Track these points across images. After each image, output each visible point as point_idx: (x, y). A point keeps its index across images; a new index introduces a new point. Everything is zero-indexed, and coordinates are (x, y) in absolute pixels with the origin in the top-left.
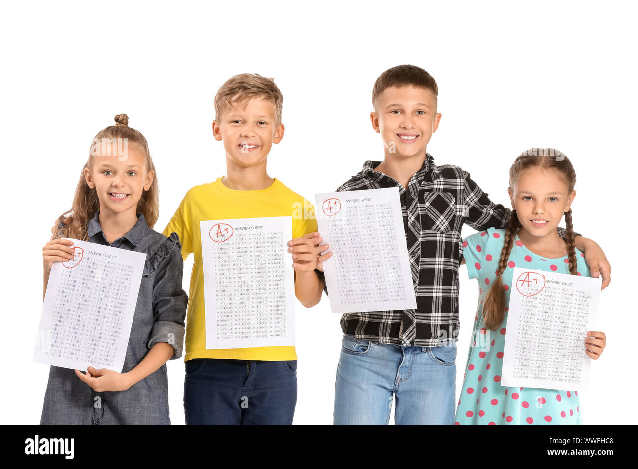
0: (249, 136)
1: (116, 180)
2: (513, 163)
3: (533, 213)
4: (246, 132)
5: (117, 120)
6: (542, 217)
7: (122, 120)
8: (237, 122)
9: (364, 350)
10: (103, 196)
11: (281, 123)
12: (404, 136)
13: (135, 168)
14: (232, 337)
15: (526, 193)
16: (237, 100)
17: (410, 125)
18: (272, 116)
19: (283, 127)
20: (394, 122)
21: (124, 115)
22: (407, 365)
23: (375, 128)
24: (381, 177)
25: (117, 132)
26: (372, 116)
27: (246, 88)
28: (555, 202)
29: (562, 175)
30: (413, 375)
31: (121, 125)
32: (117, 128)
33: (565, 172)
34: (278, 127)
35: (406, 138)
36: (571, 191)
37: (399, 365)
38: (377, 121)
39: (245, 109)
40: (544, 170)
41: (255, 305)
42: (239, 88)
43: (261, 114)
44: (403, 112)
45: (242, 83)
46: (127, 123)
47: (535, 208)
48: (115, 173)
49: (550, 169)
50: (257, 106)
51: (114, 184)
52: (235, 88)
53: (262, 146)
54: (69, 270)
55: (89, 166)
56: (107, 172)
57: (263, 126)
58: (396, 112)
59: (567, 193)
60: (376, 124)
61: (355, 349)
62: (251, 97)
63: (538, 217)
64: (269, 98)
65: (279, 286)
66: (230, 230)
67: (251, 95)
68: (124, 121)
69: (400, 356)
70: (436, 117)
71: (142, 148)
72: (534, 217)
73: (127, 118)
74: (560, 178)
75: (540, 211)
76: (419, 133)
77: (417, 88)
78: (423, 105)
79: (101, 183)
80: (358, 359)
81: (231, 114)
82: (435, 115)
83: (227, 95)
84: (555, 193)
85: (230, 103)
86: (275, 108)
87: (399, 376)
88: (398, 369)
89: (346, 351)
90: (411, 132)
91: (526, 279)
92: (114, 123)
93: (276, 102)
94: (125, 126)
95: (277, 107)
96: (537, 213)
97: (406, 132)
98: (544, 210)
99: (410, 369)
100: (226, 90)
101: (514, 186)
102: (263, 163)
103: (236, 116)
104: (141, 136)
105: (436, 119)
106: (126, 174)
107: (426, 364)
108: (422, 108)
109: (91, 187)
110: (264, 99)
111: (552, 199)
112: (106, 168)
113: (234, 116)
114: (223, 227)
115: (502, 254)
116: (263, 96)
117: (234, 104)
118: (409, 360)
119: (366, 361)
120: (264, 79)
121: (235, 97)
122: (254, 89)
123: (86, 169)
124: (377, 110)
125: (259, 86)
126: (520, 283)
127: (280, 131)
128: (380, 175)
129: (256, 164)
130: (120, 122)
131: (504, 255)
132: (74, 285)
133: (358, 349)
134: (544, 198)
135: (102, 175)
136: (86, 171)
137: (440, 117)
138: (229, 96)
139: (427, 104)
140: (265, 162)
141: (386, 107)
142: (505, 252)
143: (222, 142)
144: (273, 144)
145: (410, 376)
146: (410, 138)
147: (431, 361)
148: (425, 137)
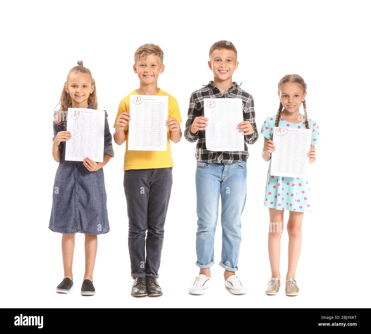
0: (148, 72)
1: (78, 90)
2: (279, 81)
3: (288, 102)
4: (147, 70)
5: (78, 63)
6: (293, 104)
7: (80, 63)
8: (143, 65)
9: (207, 166)
10: (73, 97)
11: (163, 65)
12: (222, 71)
13: (86, 85)
14: (139, 146)
15: (285, 94)
16: (143, 56)
17: (224, 66)
18: (158, 62)
19: (164, 66)
20: (217, 65)
21: (81, 61)
22: (226, 170)
23: (210, 68)
24: (214, 88)
25: (78, 69)
26: (209, 63)
27: (146, 51)
28: (298, 97)
29: (300, 85)
30: (229, 174)
31: (80, 65)
32: (78, 67)
33: (301, 84)
34: (161, 67)
35: (222, 72)
36: (304, 92)
37: (223, 170)
38: (211, 64)
39: (145, 60)
40: (292, 84)
41: (150, 132)
42: (143, 51)
43: (153, 62)
44: (221, 60)
45: (145, 49)
46: (82, 65)
47: (289, 100)
48: (78, 87)
49: (295, 83)
50: (151, 58)
51: (77, 91)
52: (142, 51)
53: (154, 76)
54: (75, 120)
55: (66, 83)
56: (74, 86)
57: (154, 67)
58: (218, 60)
59: (303, 93)
60: (210, 66)
61: (203, 166)
62: (148, 55)
63: (290, 104)
64: (156, 54)
65: (160, 125)
66: (142, 100)
67: (148, 54)
68: (81, 64)
69: (223, 166)
70: (236, 63)
71: (89, 76)
72: (289, 104)
73: (82, 62)
74: (300, 87)
75: (291, 101)
76: (229, 70)
77: (227, 50)
78: (230, 57)
79: (72, 91)
80: (205, 170)
81: (140, 62)
82: (236, 62)
83: (138, 54)
84: (297, 93)
85: (139, 57)
86: (159, 58)
87: (223, 175)
88: (223, 172)
89: (199, 167)
90: (225, 69)
91: (280, 130)
92: (77, 65)
93: (160, 56)
94: (82, 66)
95: (160, 58)
96: (290, 102)
97: (223, 69)
98: (293, 101)
99: (228, 172)
100: (138, 52)
101: (280, 91)
102: (156, 83)
103: (142, 63)
104: (88, 70)
105: (237, 64)
106: (82, 87)
107: (234, 169)
108: (230, 59)
109: (68, 93)
110: (154, 55)
111: (296, 96)
112: (74, 85)
113: (141, 63)
114: (139, 98)
115: (276, 121)
116: (153, 54)
117: (141, 58)
118: (227, 167)
119: (208, 171)
120: (155, 46)
121: (141, 55)
122: (150, 51)
123: (66, 85)
124: (211, 60)
125: (152, 50)
126: (277, 132)
127: (163, 68)
128: (214, 86)
129: (152, 83)
130: (79, 64)
131: (277, 121)
132: (78, 127)
133: (205, 165)
134: (293, 96)
135: (72, 87)
136: (66, 86)
137: (238, 63)
138: (139, 55)
139: (232, 58)
140: (157, 82)
141: (214, 58)
142: (277, 120)
143: (137, 74)
144: (159, 74)
145: (228, 175)
146: (224, 72)
147: (236, 167)
148: (231, 71)
